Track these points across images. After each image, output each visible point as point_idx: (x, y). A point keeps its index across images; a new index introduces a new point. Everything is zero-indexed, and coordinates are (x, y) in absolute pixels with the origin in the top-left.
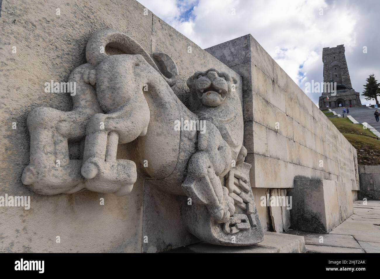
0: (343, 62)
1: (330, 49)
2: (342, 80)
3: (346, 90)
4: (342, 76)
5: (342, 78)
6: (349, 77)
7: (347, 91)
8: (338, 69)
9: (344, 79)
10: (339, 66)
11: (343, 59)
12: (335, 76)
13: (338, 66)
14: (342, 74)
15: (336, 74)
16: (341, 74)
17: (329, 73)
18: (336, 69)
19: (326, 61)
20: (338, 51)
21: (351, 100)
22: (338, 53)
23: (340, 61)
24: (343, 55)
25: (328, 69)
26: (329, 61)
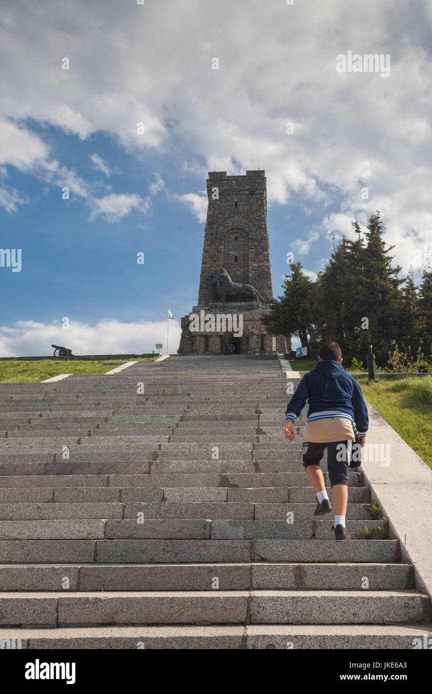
0: (257, 220)
1: (228, 177)
2: (250, 275)
3: (254, 303)
4: (250, 262)
5: (250, 268)
6: (268, 267)
7: (258, 307)
8: (242, 239)
9: (254, 270)
10: (245, 232)
11: (259, 213)
12: (233, 262)
13: (243, 230)
14: (251, 256)
15: (237, 254)
16: (248, 257)
17: (216, 249)
18: (236, 239)
19: (214, 213)
20: (248, 187)
21: (265, 335)
22: (247, 192)
23: (251, 217)
24: (260, 202)
25: (216, 238)
26: (220, 213)
